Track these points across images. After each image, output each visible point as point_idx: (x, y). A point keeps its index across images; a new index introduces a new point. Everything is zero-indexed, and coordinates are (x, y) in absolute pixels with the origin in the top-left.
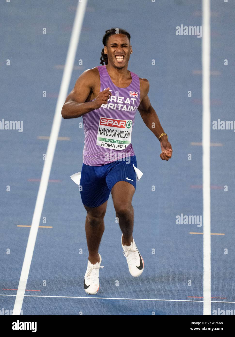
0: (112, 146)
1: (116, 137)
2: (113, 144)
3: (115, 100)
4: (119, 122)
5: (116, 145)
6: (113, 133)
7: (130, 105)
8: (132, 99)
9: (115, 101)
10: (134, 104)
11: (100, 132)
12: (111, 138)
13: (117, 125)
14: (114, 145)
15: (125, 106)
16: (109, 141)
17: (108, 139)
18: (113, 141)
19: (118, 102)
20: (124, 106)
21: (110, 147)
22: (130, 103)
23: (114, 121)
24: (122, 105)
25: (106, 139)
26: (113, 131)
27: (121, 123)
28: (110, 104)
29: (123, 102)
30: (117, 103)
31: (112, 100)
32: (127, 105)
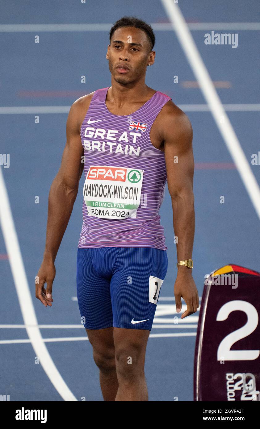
0: (104, 214)
1: (111, 197)
2: (105, 209)
3: (102, 136)
4: (114, 171)
5: (111, 210)
6: (106, 191)
7: (127, 143)
8: (131, 134)
9: (103, 138)
10: (134, 142)
11: (86, 191)
12: (103, 199)
13: (111, 177)
14: (108, 212)
15: (120, 146)
16: (100, 205)
17: (99, 202)
18: (107, 205)
19: (108, 138)
20: (117, 145)
21: (101, 214)
22: (127, 141)
23: (107, 169)
24: (115, 144)
25: (95, 202)
26: (106, 187)
27: (118, 173)
28: (94, 142)
29: (115, 139)
30: (106, 141)
31: (97, 136)
32: (123, 143)
